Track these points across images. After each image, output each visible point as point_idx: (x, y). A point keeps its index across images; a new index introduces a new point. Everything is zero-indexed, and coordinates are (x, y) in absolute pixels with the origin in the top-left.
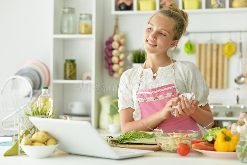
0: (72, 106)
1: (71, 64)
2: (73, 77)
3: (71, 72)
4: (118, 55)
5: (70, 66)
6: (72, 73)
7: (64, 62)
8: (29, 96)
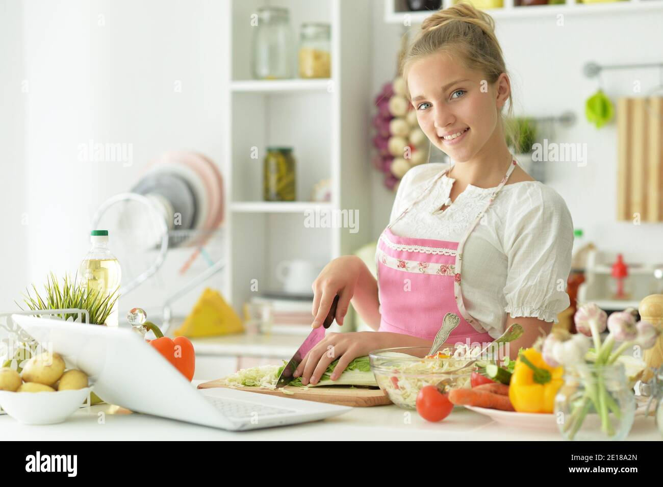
0: (286, 272)
1: (281, 159)
2: (287, 193)
3: (279, 180)
4: (405, 132)
5: (278, 165)
6: (284, 182)
7: (263, 153)
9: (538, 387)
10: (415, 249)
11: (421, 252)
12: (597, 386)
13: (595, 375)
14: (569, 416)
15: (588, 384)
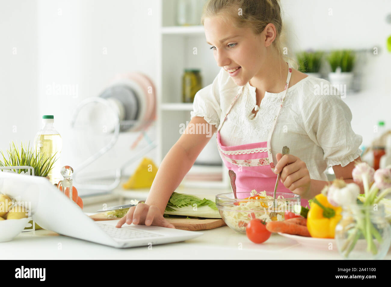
1: (193, 77)
3: (192, 89)
5: (191, 80)
7: (182, 73)
8: (113, 132)
9: (325, 220)
10: (239, 153)
11: (243, 153)
12: (365, 220)
13: (364, 212)
14: (345, 241)
15: (358, 218)
